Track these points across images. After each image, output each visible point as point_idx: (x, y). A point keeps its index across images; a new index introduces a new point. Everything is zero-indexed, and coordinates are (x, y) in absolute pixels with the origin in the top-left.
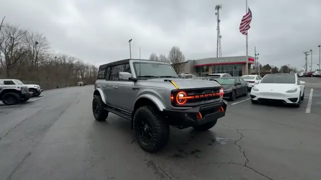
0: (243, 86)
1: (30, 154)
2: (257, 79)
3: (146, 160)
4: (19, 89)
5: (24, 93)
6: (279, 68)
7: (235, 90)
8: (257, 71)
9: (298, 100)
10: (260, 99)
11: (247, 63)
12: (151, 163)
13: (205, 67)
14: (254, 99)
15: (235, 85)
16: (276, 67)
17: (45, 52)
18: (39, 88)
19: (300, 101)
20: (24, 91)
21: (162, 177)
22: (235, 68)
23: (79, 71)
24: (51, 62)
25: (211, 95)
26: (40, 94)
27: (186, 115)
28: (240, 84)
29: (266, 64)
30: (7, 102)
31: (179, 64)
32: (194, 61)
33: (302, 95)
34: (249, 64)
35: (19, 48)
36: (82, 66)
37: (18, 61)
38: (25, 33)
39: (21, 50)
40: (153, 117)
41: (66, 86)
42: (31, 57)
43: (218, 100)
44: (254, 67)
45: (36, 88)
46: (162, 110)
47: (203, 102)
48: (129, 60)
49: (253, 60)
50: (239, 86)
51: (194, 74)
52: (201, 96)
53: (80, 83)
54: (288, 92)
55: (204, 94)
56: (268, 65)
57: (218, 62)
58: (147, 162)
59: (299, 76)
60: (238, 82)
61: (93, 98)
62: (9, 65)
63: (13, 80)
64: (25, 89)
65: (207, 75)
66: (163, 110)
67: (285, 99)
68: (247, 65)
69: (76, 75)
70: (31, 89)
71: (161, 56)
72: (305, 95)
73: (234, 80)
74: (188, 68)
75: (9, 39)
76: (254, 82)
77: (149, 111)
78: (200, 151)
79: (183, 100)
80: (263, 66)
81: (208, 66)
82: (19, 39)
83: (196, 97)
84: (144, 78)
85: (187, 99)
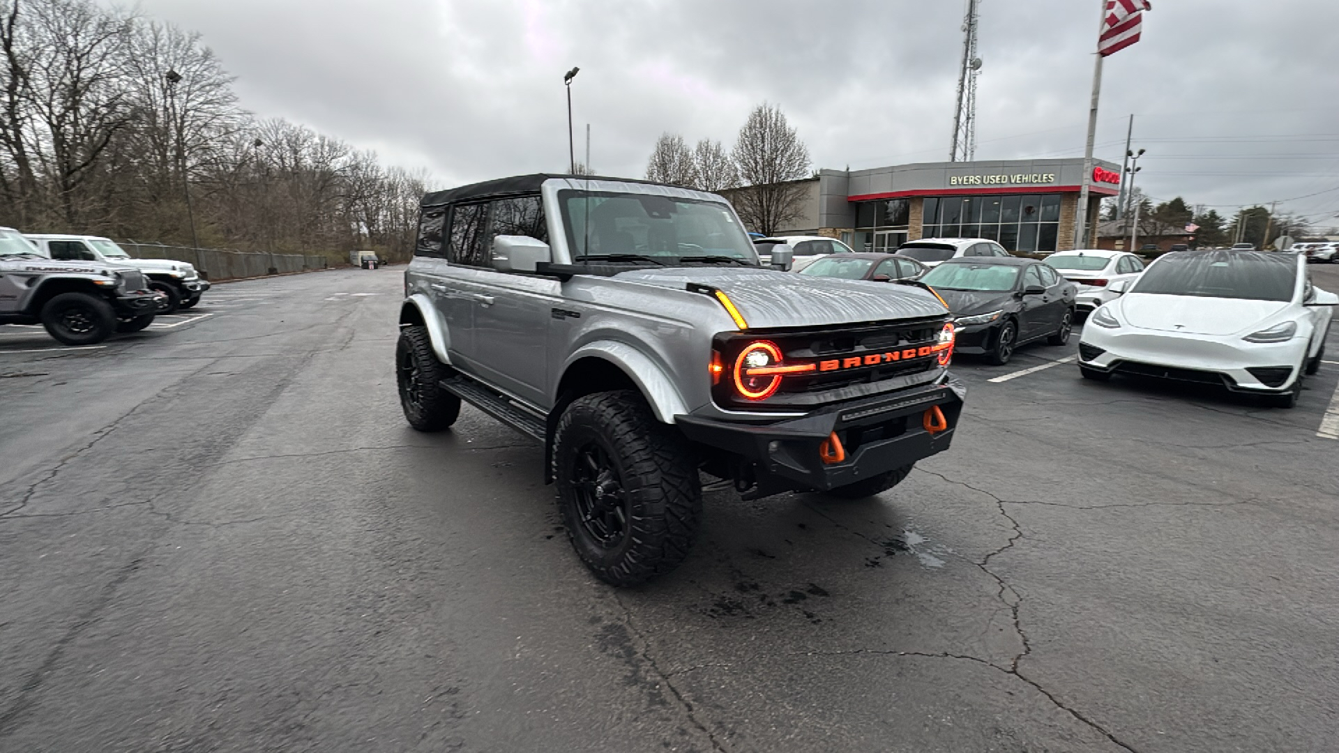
0: (1052, 300)
1: (134, 565)
2: (1119, 270)
3: (595, 620)
4: (108, 281)
5: (129, 295)
6: (1228, 216)
7: (1012, 317)
8: (1127, 226)
9: (1292, 379)
10: (1122, 366)
11: (1085, 191)
12: (615, 637)
13: (893, 205)
14: (1093, 363)
15: (1018, 297)
16: (1213, 214)
17: (215, 116)
18: (190, 274)
19: (1300, 378)
20: (127, 288)
21: (655, 699)
22: (1029, 210)
23: (359, 205)
24: (243, 163)
25: (896, 356)
26: (196, 300)
27: (774, 445)
28: (1041, 291)
29: (1168, 199)
30: (62, 332)
31: (782, 186)
32: (848, 177)
33: (1313, 354)
34: (1094, 199)
35: (104, 99)
36: (371, 182)
37: (105, 154)
38: (125, 30)
39: (111, 105)
40: (633, 446)
41: (305, 268)
42: (158, 135)
43: (924, 377)
44: (1114, 210)
45: (178, 274)
46: (668, 419)
47: (853, 391)
48: (542, 177)
49: (1114, 179)
50: (1033, 302)
51: (843, 236)
52: (848, 362)
53: (361, 253)
54: (1256, 337)
55: (862, 355)
56: (1178, 205)
57: (956, 182)
58: (599, 628)
59: (1312, 260)
60: (1031, 281)
61: (399, 333)
62: (70, 173)
63: (86, 239)
64: (133, 280)
65: (900, 242)
66: (676, 418)
67: (1236, 369)
68: (1083, 202)
69: (345, 220)
70: (158, 281)
71: (704, 149)
72: (1327, 352)
73: (1015, 270)
74: (816, 205)
75: (61, 58)
76: (1102, 283)
77: (616, 421)
78: (825, 594)
79: (763, 381)
80: (1155, 204)
81: (910, 199)
82: (103, 57)
83: (827, 366)
84: (604, 265)
85: (785, 376)
